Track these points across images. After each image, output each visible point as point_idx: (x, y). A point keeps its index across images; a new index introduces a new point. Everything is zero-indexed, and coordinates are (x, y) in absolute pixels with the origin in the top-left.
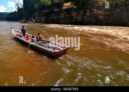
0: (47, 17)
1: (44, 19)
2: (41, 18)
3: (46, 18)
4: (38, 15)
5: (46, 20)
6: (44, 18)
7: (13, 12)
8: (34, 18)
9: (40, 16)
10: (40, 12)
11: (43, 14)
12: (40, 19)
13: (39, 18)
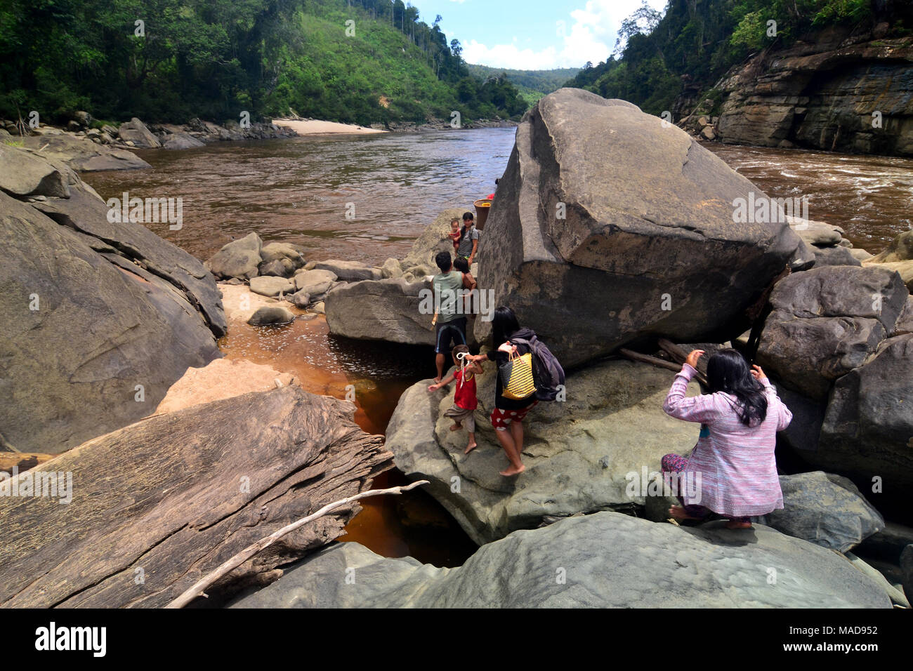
0: (806, 100)
1: (779, 112)
2: (756, 109)
3: (800, 111)
4: (748, 89)
5: (796, 121)
6: (783, 112)
7: (595, 65)
8: (714, 111)
9: (755, 99)
10: (764, 68)
11: (784, 80)
12: (752, 118)
13: (750, 109)
